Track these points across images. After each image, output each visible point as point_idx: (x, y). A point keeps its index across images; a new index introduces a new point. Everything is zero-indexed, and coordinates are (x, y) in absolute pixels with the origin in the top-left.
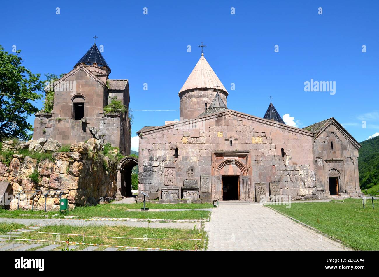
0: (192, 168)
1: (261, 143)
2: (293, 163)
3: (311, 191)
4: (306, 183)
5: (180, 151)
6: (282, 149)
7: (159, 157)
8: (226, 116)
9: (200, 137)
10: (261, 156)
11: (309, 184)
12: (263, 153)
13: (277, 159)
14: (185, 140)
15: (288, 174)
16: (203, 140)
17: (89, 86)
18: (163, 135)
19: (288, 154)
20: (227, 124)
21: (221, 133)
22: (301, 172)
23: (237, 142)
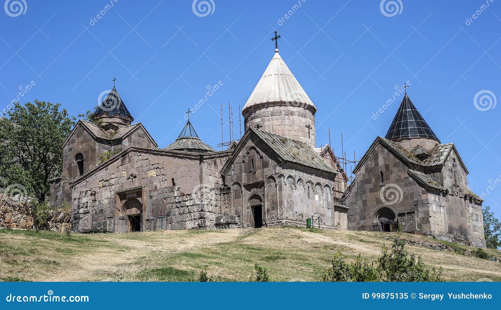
0: (102, 211)
1: (155, 176)
2: (181, 193)
3: (197, 223)
4: (192, 215)
5: (97, 196)
6: (173, 180)
7: (84, 204)
8: (129, 154)
9: (111, 179)
10: (154, 190)
11: (194, 216)
12: (156, 187)
13: (168, 192)
14: (101, 184)
15: (177, 207)
16: (112, 181)
17: (86, 142)
18: (87, 182)
19: (177, 184)
20: (130, 161)
21: (125, 172)
22: (188, 203)
23: (136, 179)
